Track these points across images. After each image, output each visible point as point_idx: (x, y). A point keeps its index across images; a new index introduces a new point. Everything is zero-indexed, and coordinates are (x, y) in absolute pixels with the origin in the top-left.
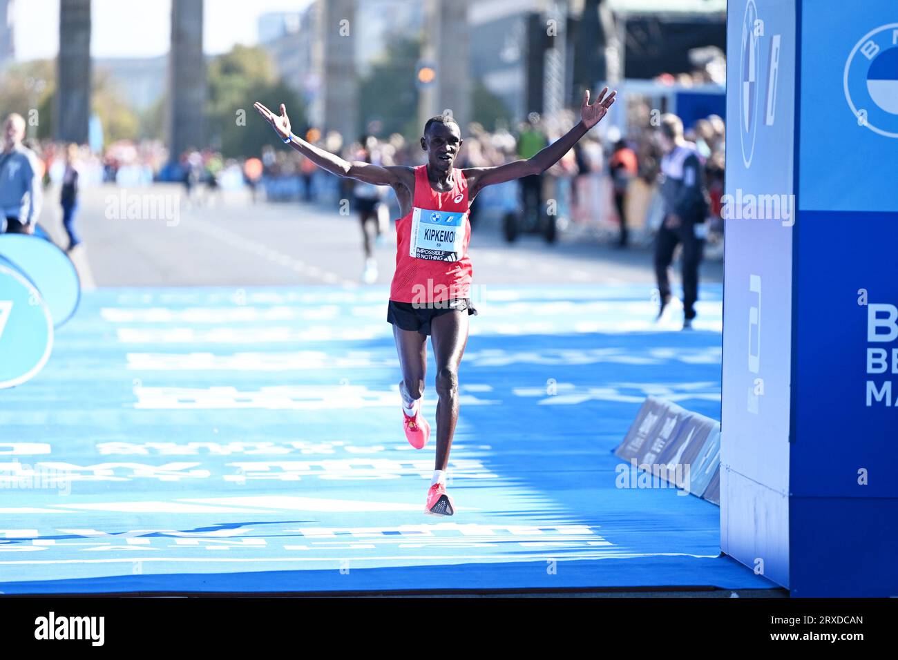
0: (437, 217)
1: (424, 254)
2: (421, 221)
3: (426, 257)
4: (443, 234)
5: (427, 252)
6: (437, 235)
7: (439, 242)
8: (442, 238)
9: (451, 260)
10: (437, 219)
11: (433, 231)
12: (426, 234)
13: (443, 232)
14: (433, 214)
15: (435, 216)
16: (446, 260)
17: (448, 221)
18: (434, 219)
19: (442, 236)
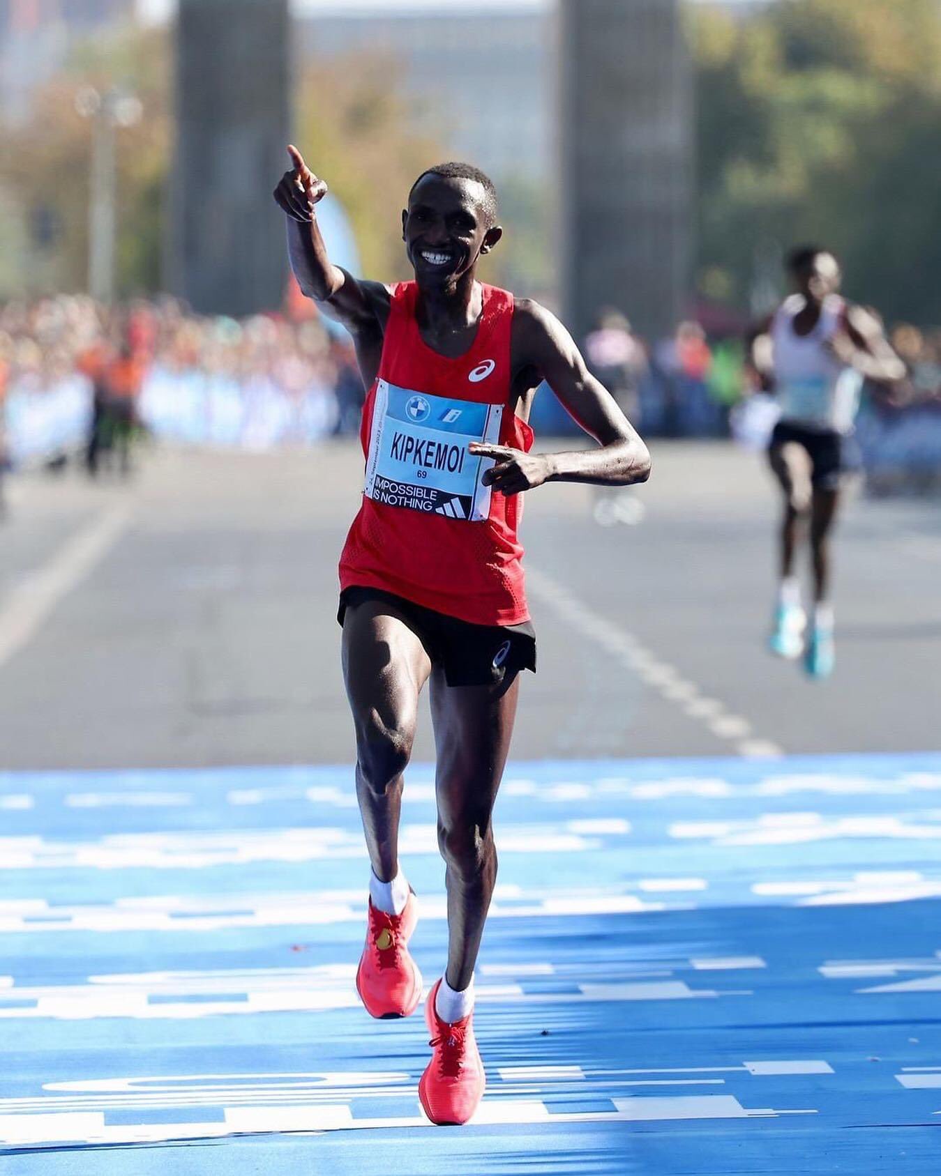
0: (421, 407)
1: (387, 491)
2: (388, 414)
3: (393, 500)
4: (433, 449)
5: (394, 488)
6: (418, 451)
7: (423, 468)
8: (431, 460)
9: (450, 513)
10: (420, 413)
11: (410, 439)
12: (395, 445)
13: (432, 444)
14: (413, 401)
15: (415, 405)
16: (439, 510)
17: (446, 419)
18: (414, 411)
19: (429, 454)
